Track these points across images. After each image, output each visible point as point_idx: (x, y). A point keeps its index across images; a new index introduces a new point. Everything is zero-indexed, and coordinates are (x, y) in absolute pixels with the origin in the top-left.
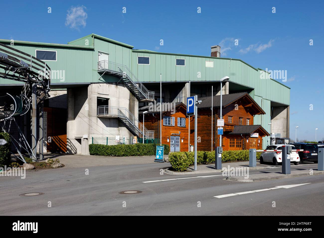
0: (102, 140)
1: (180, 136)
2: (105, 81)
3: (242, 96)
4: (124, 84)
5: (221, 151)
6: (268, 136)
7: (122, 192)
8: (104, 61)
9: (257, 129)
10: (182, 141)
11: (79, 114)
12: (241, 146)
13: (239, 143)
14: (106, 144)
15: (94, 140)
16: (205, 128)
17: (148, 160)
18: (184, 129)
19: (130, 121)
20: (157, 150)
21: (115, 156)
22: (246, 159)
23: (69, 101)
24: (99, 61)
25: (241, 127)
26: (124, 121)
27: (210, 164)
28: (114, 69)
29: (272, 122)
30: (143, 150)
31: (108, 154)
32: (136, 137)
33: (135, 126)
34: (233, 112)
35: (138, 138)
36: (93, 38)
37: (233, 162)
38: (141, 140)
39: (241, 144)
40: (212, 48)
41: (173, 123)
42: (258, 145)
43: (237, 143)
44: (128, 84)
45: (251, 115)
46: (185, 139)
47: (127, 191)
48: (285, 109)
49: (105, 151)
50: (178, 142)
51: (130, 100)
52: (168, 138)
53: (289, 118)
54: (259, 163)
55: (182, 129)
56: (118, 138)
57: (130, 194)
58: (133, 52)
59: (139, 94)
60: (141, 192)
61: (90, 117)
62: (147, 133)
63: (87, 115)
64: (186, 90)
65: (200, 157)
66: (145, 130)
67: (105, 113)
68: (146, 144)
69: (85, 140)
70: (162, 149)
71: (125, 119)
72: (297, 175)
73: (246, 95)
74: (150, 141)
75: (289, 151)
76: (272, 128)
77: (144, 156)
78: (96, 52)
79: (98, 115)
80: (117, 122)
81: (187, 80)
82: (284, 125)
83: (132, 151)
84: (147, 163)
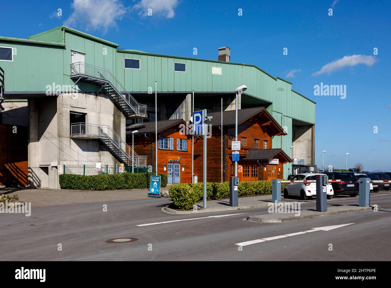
0: (77, 169)
1: (180, 163)
2: (80, 90)
3: (258, 112)
4: (106, 94)
5: (237, 183)
6: (290, 162)
7: (111, 240)
8: (79, 63)
9: (278, 154)
10: (183, 169)
11: (45, 134)
12: (257, 176)
13: (255, 172)
14: (82, 174)
15: (66, 168)
16: (212, 153)
17: (139, 194)
18: (186, 153)
19: (115, 143)
20: (152, 181)
21: (95, 190)
22: (266, 192)
23: (30, 116)
24: (72, 63)
25: (257, 151)
26: (106, 143)
27: (221, 199)
28: (94, 75)
29: (294, 145)
30: (132, 182)
31: (86, 188)
32: (122, 165)
33: (121, 149)
34: (247, 132)
35: (126, 165)
36: (64, 31)
37: (250, 196)
38: (129, 168)
39: (258, 173)
40: (219, 50)
41: (171, 146)
42: (279, 174)
43: (252, 172)
44: (112, 94)
45: (269, 136)
46: (187, 167)
47: (116, 239)
48: (309, 128)
49: (81, 184)
50: (177, 171)
51: (114, 115)
52: (165, 165)
53: (315, 140)
54: (283, 197)
55: (183, 154)
56: (98, 166)
57: (121, 242)
58: (118, 52)
59: (126, 108)
60: (136, 240)
61: (61, 138)
62: (138, 159)
63: (56, 135)
64: (188, 103)
65: (209, 190)
66: (134, 155)
67: (81, 133)
68: (137, 174)
69: (54, 168)
70: (158, 180)
71: (108, 140)
72: (335, 213)
73: (263, 111)
74: (141, 170)
75: (325, 182)
76: (294, 153)
77: (133, 190)
78: (67, 51)
79: (71, 136)
80: (98, 145)
81: (188, 90)
82: (308, 148)
83: (118, 183)
84: (139, 198)
